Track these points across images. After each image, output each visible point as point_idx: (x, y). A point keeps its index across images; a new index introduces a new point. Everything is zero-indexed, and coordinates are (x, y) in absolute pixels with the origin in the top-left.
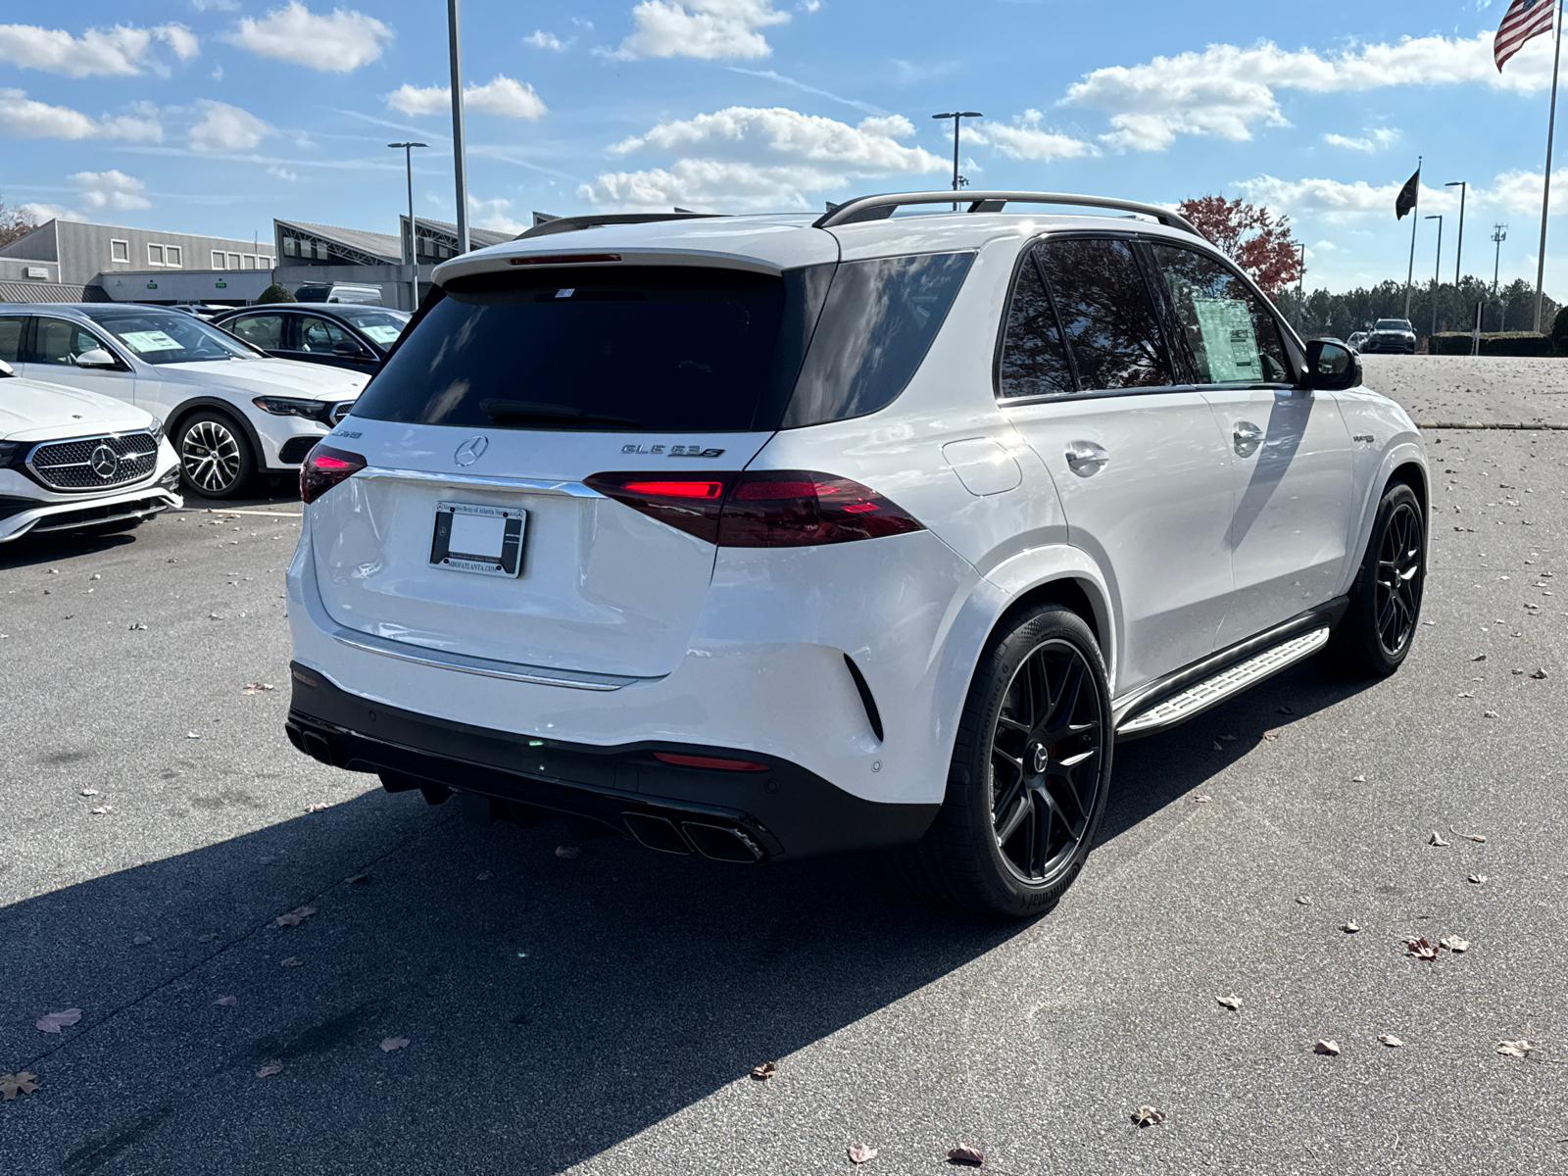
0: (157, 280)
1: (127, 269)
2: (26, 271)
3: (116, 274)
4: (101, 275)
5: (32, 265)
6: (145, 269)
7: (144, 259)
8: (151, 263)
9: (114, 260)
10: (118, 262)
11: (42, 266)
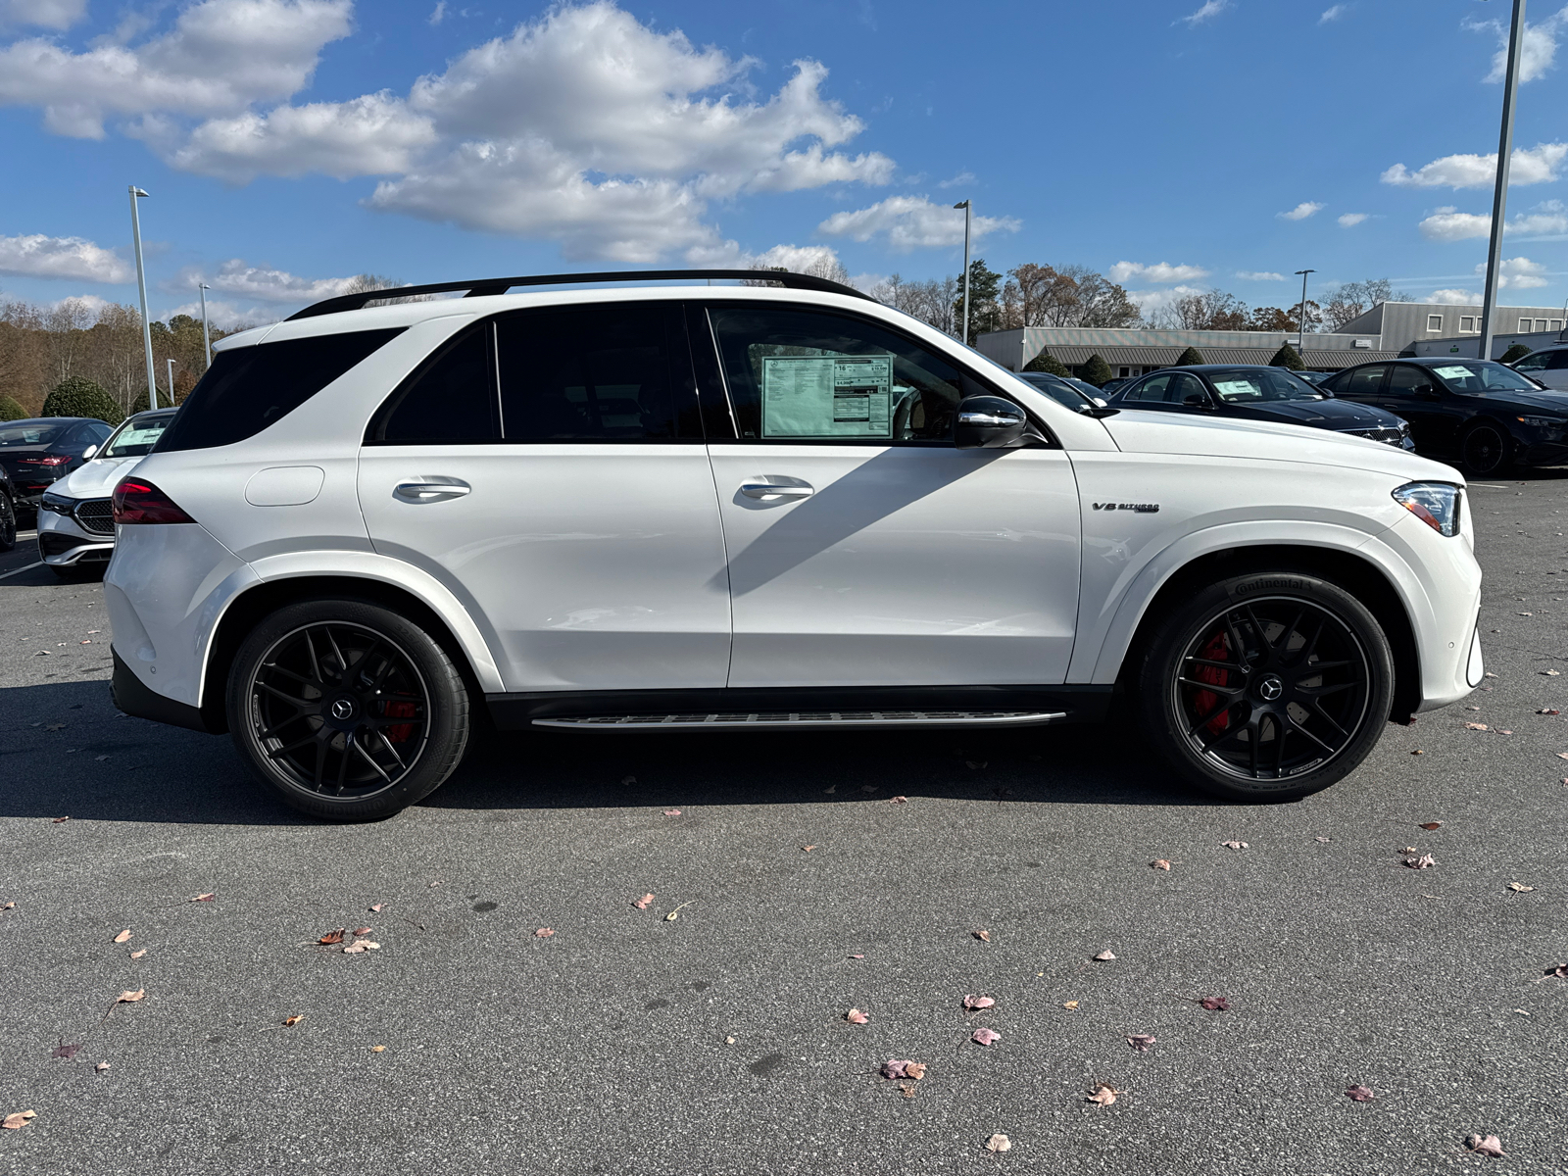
0: (1459, 345)
1: (1438, 337)
2: (1354, 342)
3: (1428, 341)
4: (1415, 343)
5: (1359, 338)
6: (1455, 337)
7: (1455, 327)
8: (1460, 332)
9: (1428, 330)
10: (1432, 332)
11: (1368, 338)
